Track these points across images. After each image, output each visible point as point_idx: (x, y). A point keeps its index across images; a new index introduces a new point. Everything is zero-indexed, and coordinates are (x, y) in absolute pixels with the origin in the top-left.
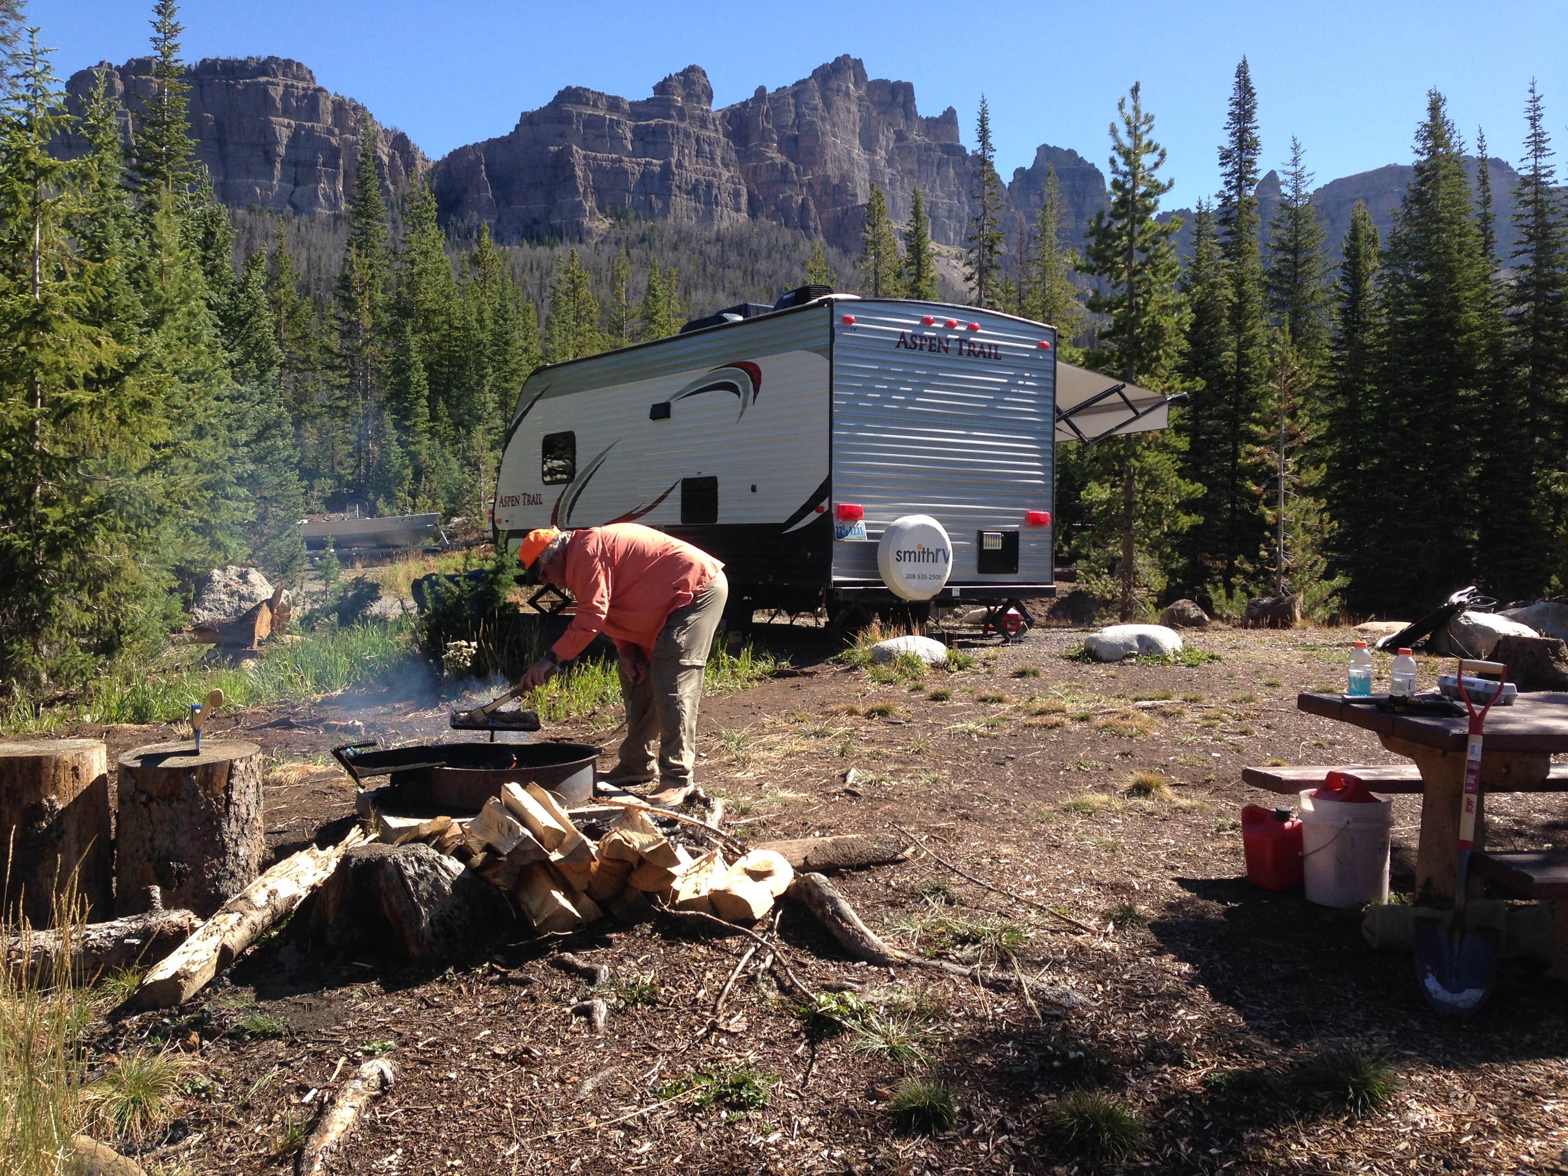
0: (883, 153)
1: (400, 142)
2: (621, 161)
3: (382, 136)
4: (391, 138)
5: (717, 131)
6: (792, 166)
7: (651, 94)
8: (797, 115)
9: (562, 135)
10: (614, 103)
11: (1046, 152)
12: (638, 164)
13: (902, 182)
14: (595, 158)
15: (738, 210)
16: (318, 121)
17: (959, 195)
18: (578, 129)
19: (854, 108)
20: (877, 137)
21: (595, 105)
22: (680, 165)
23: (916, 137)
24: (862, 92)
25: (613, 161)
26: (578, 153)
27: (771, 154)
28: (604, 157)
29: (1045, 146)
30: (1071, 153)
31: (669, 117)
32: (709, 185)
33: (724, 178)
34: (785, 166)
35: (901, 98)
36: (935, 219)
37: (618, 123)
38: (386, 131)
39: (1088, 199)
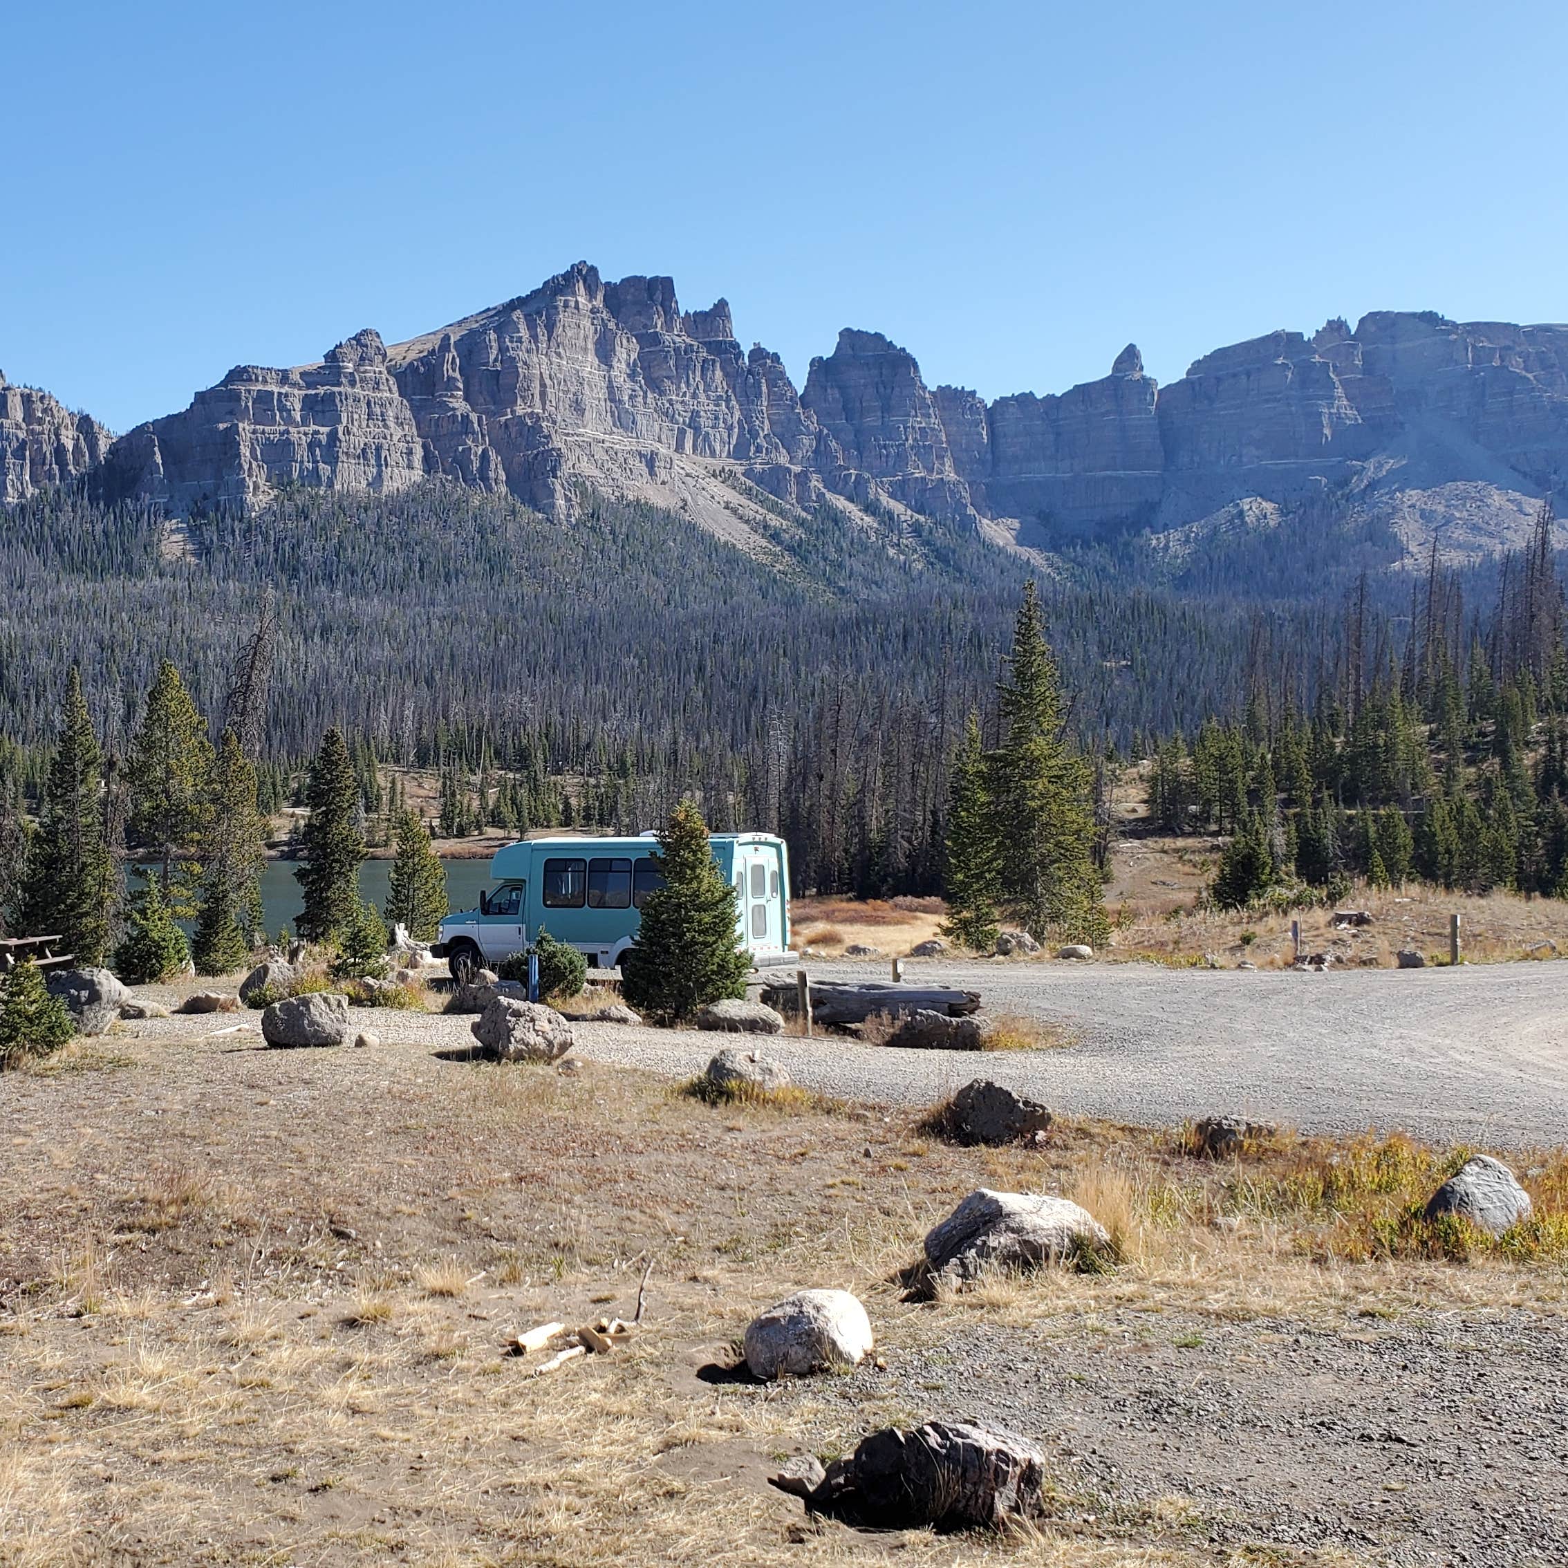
0: (624, 366)
1: (85, 425)
2: (288, 432)
3: (68, 421)
4: (76, 420)
5: (390, 390)
6: (474, 417)
7: (322, 362)
8: (500, 350)
9: (231, 413)
10: (284, 377)
11: (848, 335)
12: (305, 434)
13: (645, 397)
14: (263, 432)
15: (410, 467)
16: (7, 418)
17: (728, 400)
18: (247, 406)
19: (586, 323)
20: (614, 350)
21: (265, 382)
22: (348, 431)
23: (676, 338)
24: (599, 302)
25: (282, 434)
26: (245, 427)
27: (454, 403)
28: (273, 431)
29: (848, 330)
30: (879, 337)
31: (339, 384)
32: (379, 448)
33: (395, 439)
34: (466, 417)
35: (658, 296)
36: (697, 430)
37: (286, 395)
38: (71, 414)
39: (897, 390)
